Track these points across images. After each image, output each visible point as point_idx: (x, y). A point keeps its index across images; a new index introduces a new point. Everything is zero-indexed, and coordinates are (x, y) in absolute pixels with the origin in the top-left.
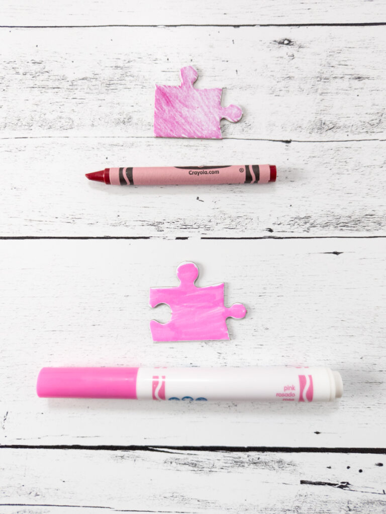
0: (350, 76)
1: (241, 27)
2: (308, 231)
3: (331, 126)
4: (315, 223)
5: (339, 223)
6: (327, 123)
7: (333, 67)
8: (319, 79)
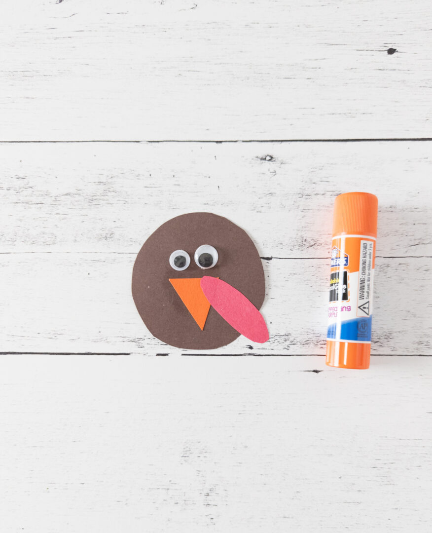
0: (331, 193)
1: (223, 143)
2: (288, 348)
3: (312, 243)
4: (295, 341)
5: (319, 341)
6: (308, 240)
7: (314, 183)
8: (300, 196)
